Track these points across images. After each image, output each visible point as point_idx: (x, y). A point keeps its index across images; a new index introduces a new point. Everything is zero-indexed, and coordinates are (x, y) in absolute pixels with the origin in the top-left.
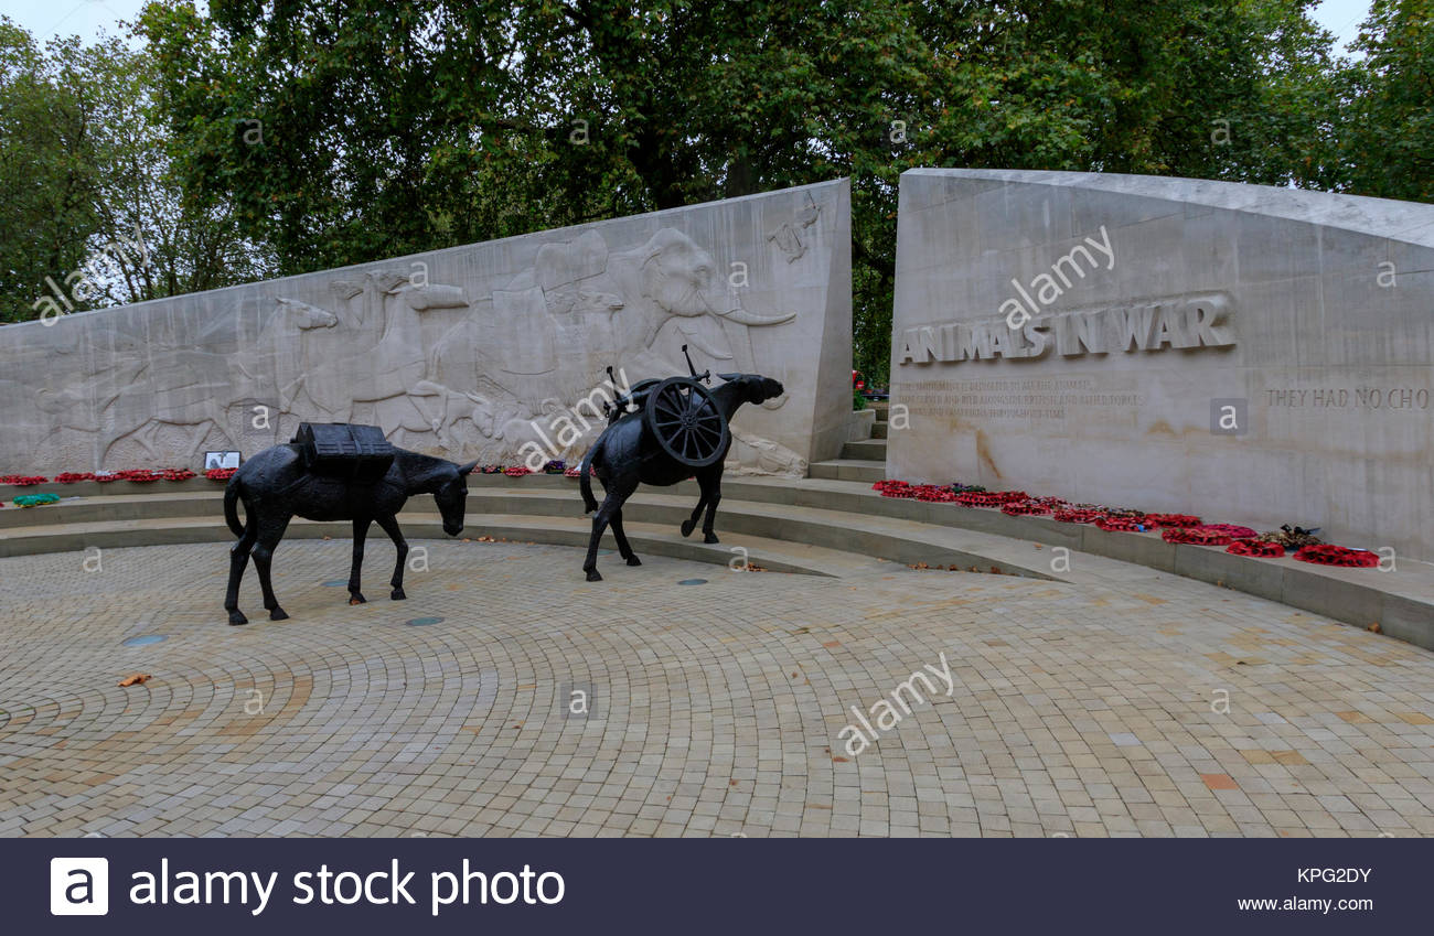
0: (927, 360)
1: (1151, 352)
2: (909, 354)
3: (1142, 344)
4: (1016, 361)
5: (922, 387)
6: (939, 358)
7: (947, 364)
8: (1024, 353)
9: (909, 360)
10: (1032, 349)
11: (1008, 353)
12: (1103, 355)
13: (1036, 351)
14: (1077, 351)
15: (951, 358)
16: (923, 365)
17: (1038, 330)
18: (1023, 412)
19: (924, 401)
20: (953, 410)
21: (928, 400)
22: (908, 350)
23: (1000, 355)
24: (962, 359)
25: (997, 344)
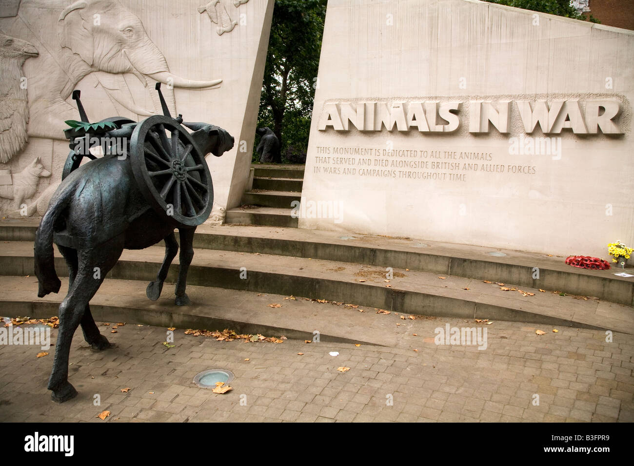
0: (347, 128)
1: (550, 135)
2: (330, 123)
3: (546, 128)
4: (428, 134)
5: (336, 150)
6: (360, 126)
7: (365, 132)
8: (440, 128)
9: (330, 128)
10: (446, 126)
11: (423, 128)
12: (506, 135)
13: (451, 127)
14: (486, 129)
15: (371, 128)
16: (343, 133)
17: (452, 111)
18: (429, 174)
19: (339, 162)
20: (366, 171)
21: (343, 161)
22: (330, 118)
23: (416, 128)
24: (380, 130)
25: (414, 119)
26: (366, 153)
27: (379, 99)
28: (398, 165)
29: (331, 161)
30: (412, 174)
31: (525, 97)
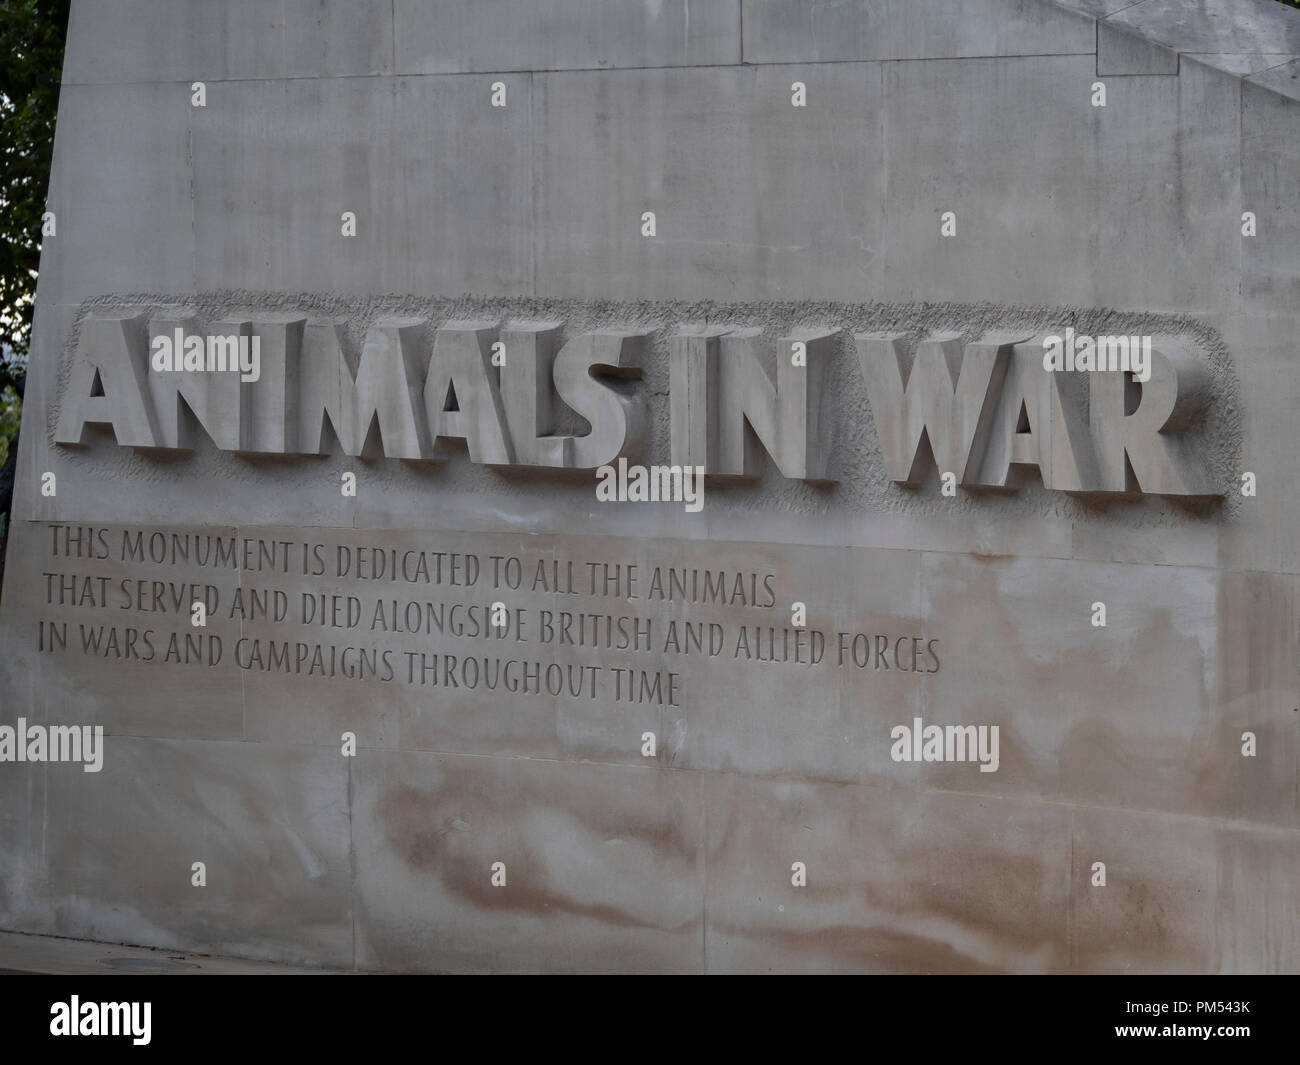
0: (172, 441)
2: (100, 412)
6: (225, 429)
7: (253, 462)
9: (100, 433)
11: (488, 447)
13: (600, 450)
14: (734, 464)
15: (274, 441)
16: (157, 458)
17: (603, 374)
18: (532, 670)
19: (147, 602)
20: (264, 647)
21: (166, 600)
22: (98, 390)
23: (458, 446)
24: (315, 450)
25: (452, 405)
26: (265, 564)
27: (312, 304)
28: (401, 621)
29: (115, 598)
30: (459, 666)
31: (886, 316)
